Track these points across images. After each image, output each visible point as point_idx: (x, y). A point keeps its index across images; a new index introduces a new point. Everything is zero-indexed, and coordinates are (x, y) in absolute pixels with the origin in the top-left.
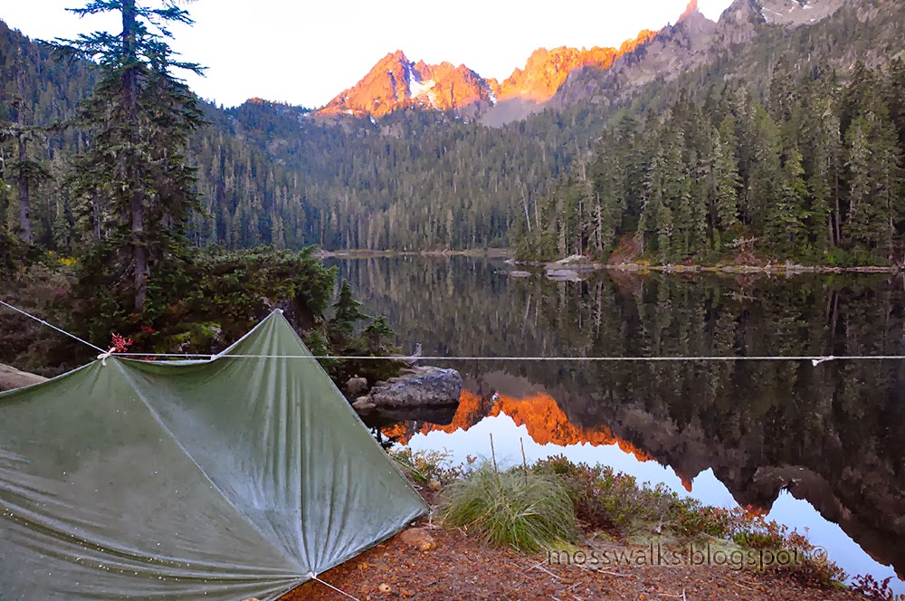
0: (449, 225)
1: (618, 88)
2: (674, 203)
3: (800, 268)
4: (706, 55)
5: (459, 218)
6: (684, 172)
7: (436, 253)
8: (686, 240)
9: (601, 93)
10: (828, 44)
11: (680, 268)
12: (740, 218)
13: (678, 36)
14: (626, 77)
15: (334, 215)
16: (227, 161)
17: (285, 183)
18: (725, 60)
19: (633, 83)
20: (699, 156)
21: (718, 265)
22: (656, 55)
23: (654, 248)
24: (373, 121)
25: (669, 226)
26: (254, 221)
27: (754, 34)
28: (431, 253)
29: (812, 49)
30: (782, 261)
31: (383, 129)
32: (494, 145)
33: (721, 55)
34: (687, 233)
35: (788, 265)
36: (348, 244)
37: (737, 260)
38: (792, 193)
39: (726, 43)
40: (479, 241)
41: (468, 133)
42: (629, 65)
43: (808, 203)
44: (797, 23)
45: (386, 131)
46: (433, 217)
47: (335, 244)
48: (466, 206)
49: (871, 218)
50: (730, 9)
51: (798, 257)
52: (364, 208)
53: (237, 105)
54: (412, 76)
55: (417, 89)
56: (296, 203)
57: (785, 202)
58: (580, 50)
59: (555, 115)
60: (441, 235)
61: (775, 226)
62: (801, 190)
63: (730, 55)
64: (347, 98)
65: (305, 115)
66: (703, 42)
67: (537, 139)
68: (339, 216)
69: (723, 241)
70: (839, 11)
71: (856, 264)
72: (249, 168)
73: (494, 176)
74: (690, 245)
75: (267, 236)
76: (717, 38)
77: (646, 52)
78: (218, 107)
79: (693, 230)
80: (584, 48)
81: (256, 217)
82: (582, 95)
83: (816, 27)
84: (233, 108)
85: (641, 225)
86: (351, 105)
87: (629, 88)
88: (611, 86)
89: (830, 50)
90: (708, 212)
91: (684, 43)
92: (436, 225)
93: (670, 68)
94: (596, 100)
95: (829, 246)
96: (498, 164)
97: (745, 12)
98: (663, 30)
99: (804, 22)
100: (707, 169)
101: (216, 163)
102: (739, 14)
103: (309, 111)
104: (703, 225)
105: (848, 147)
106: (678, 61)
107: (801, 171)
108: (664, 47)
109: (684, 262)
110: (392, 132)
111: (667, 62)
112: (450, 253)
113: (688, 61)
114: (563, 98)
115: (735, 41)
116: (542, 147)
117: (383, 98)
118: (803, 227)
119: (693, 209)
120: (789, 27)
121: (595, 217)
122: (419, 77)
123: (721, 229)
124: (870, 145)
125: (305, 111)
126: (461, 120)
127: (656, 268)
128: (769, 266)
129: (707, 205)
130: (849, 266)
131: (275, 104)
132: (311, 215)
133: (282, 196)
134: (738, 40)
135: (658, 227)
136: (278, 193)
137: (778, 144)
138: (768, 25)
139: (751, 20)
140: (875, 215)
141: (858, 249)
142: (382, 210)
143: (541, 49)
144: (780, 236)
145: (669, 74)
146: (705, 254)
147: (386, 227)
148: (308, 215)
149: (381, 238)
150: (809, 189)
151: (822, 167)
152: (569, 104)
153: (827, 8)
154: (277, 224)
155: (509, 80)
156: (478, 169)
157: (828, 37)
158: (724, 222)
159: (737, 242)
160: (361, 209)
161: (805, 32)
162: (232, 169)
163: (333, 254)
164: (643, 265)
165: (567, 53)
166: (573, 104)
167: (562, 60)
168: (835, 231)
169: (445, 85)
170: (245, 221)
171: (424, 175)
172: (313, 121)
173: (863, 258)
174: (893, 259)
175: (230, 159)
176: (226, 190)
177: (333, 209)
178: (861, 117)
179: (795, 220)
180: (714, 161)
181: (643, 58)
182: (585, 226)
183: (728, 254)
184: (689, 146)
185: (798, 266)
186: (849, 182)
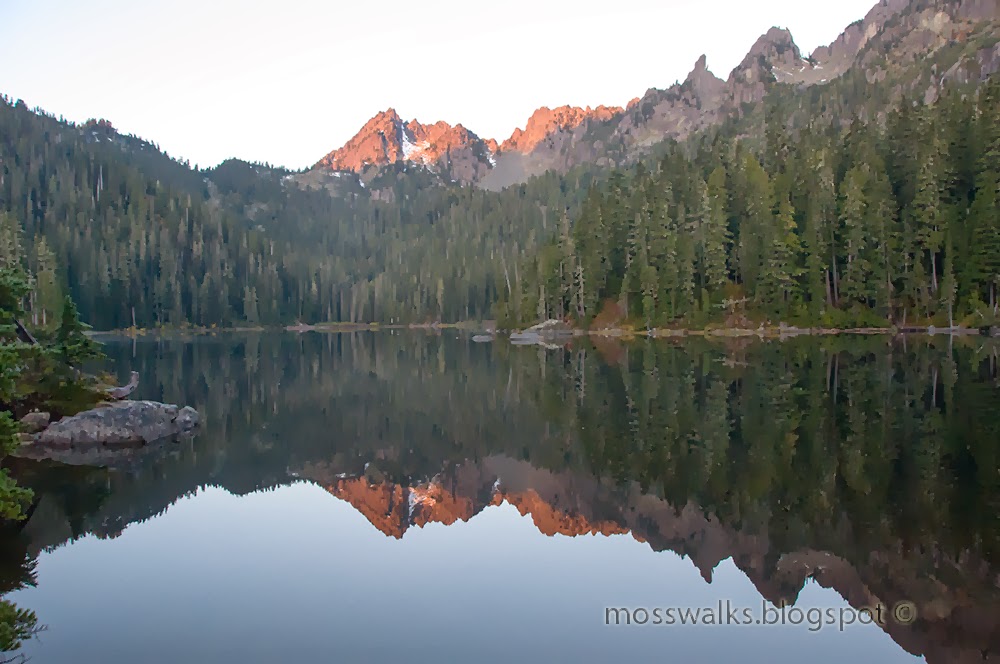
0: (439, 295)
1: (625, 150)
2: (659, 261)
3: (794, 331)
4: (716, 115)
5: (451, 286)
6: (672, 229)
7: (425, 326)
8: (673, 301)
9: (606, 155)
10: (839, 104)
11: (667, 333)
12: (731, 277)
13: (687, 95)
14: (632, 137)
15: (314, 285)
16: (195, 225)
17: (261, 250)
18: (735, 121)
19: (640, 144)
20: (688, 211)
21: (707, 328)
22: (664, 115)
23: (638, 311)
24: (362, 185)
25: (655, 287)
26: (224, 293)
27: (765, 94)
28: (419, 326)
29: (824, 109)
30: (776, 323)
31: (373, 192)
32: (491, 210)
33: (731, 115)
34: (673, 293)
35: (783, 327)
36: (329, 317)
37: (727, 322)
38: (784, 249)
39: (736, 102)
40: (472, 313)
41: (464, 197)
42: (636, 125)
43: (802, 260)
44: (808, 83)
45: (376, 195)
46: (422, 287)
47: (316, 316)
48: (459, 275)
49: (869, 275)
50: (739, 67)
51: (792, 318)
52: (348, 278)
53: (214, 166)
54: (405, 137)
55: (409, 150)
56: (272, 271)
57: (777, 258)
58: (584, 109)
59: (558, 178)
60: (431, 305)
61: (766, 284)
62: (794, 246)
63: (741, 116)
64: (335, 160)
65: (288, 177)
66: (713, 102)
67: (538, 203)
68: (319, 287)
69: (712, 302)
70: (848, 71)
71: (854, 325)
72: (220, 233)
73: (490, 243)
74: (676, 307)
75: (238, 307)
76: (726, 97)
77: (654, 112)
78: (193, 168)
79: (680, 290)
80: (588, 107)
81: (226, 287)
82: (586, 157)
83: (825, 88)
84: (208, 169)
85: (625, 287)
86: (339, 168)
87: (636, 149)
88: (617, 148)
89: (841, 111)
90: (695, 271)
91: (693, 102)
92: (425, 295)
93: (679, 128)
94: (601, 162)
95: (826, 306)
96: (495, 230)
97: (756, 70)
98: (671, 87)
99: (814, 82)
100: (695, 224)
101: (183, 228)
102: (749, 73)
103: (293, 173)
104: (690, 285)
105: (841, 199)
106: (687, 121)
107: (793, 225)
108: (672, 106)
109: (671, 325)
110: (384, 197)
111: (677, 121)
112: (442, 326)
113: (698, 122)
114: (567, 161)
115: (745, 100)
116: (543, 212)
117: (374, 160)
118: (797, 286)
119: (679, 268)
120: (800, 87)
121: (577, 278)
122: (412, 139)
123: (709, 288)
124: (864, 198)
125: (288, 173)
126: (458, 183)
127: (640, 333)
128: (762, 329)
129: (695, 263)
130: (847, 327)
131: (254, 165)
132: (289, 285)
133: (257, 264)
134: (748, 100)
135: (643, 287)
136: (252, 260)
137: (771, 197)
138: (778, 85)
139: (762, 79)
140: (871, 273)
141: (856, 308)
142: (367, 280)
143: (542, 108)
144: (773, 295)
145: (678, 134)
146: (693, 316)
147: (372, 297)
148: (285, 285)
149: (365, 311)
150: (803, 245)
151: (816, 221)
152: (573, 166)
153: (837, 70)
154: (250, 296)
155: (510, 140)
156: (473, 236)
157: (838, 96)
158: (712, 282)
159: (725, 303)
160: (345, 278)
161: (816, 91)
162: (200, 234)
163: (312, 328)
164: (627, 329)
165: (571, 113)
166: (577, 166)
167: (565, 121)
168: (832, 291)
169: (440, 145)
170: (214, 291)
171: (416, 242)
172: (297, 183)
173: (860, 320)
174: (893, 319)
175: (199, 224)
176: (194, 256)
177: (313, 279)
178: (855, 168)
179: (788, 278)
180: (702, 216)
181: (650, 118)
182: (566, 289)
183: (717, 316)
184: (677, 202)
185: (793, 328)
186: (844, 236)
